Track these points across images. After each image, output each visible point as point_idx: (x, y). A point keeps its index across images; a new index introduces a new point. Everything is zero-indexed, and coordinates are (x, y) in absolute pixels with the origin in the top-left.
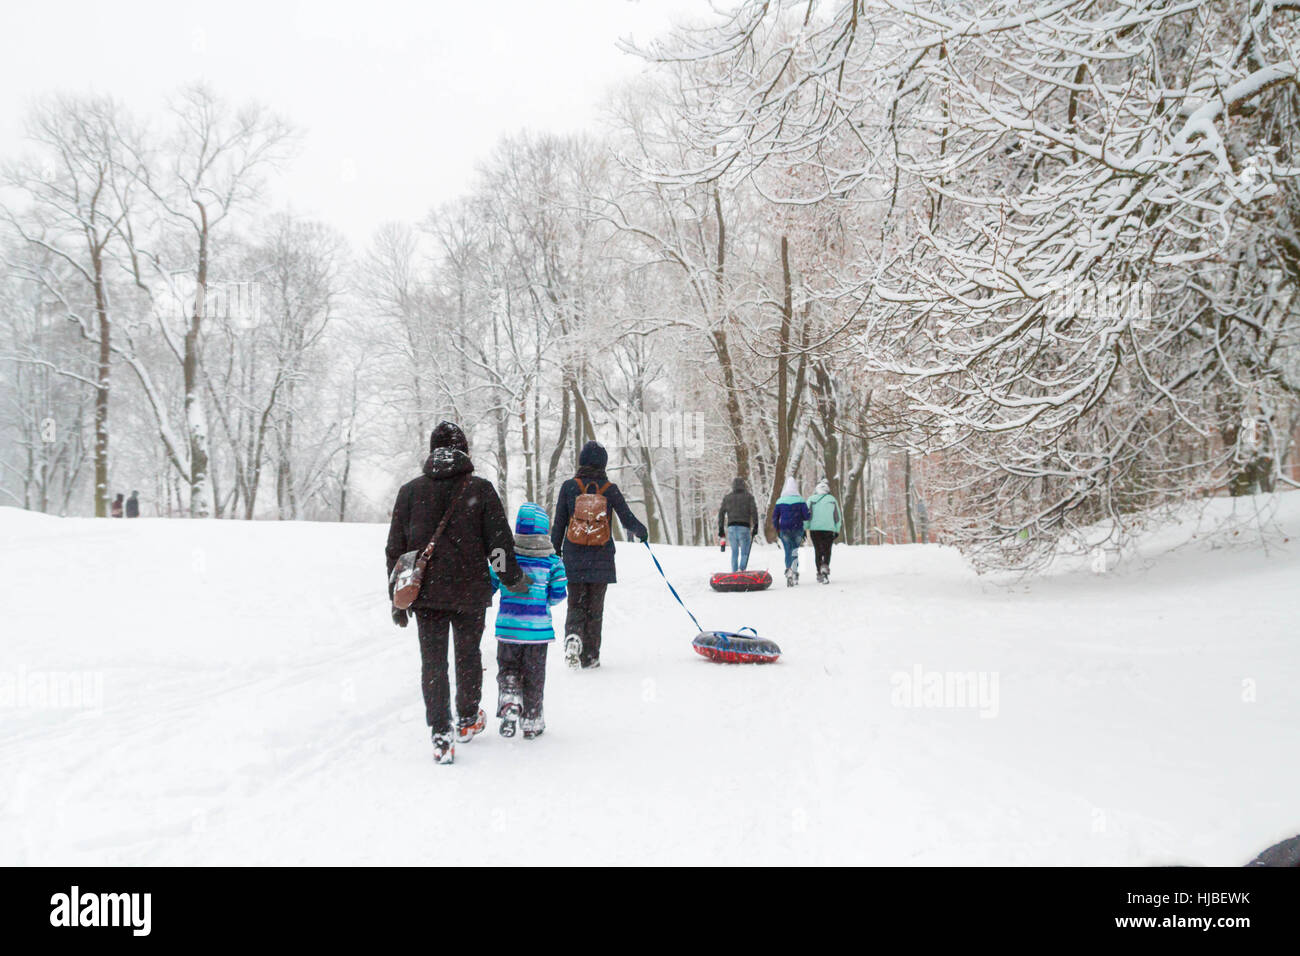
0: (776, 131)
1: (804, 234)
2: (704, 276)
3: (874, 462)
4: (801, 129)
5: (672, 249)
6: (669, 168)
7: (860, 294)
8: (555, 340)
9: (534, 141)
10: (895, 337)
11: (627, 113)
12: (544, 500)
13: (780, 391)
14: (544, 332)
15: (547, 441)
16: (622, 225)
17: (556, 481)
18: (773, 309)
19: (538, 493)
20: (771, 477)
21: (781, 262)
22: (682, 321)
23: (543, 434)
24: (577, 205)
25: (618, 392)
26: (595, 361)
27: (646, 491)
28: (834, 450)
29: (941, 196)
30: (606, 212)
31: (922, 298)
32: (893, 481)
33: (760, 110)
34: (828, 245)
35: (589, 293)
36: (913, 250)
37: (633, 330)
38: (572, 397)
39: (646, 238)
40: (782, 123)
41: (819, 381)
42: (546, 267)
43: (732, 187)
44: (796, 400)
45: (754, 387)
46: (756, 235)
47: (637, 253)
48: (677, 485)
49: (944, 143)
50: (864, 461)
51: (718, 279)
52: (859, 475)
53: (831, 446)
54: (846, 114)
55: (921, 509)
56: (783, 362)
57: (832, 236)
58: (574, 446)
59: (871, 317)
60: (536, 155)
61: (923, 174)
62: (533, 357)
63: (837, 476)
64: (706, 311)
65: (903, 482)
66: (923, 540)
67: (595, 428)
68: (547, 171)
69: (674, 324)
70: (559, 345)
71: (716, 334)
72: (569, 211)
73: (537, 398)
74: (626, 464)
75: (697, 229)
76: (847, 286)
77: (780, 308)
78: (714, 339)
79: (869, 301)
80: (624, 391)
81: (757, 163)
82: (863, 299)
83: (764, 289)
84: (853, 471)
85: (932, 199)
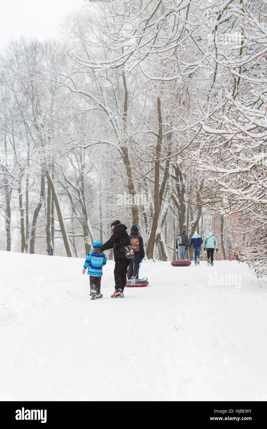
0: (153, 41)
1: (169, 96)
2: (117, 117)
3: (205, 217)
4: (166, 40)
5: (100, 103)
6: (96, 59)
7: (196, 129)
8: (37, 150)
9: (28, 43)
10: (214, 152)
11: (77, 30)
12: (30, 234)
13: (155, 179)
14: (32, 146)
15: (32, 203)
16: (74, 89)
17: (37, 224)
18: (152, 135)
19: (27, 231)
20: (150, 225)
21: (157, 111)
22: (104, 141)
23: (30, 199)
24: (50, 78)
25: (71, 179)
26: (59, 161)
27: (84, 230)
28: (184, 211)
29: (239, 78)
30: (65, 83)
31: (227, 132)
32: (214, 227)
33: (144, 29)
34: (182, 101)
35: (56, 126)
36: (224, 106)
37: (78, 146)
38: (46, 180)
39: (86, 97)
40: (156, 37)
41: (176, 174)
42: (33, 110)
43: (130, 70)
44: (164, 184)
45: (143, 176)
46: (145, 97)
47: (81, 105)
48: (101, 228)
49: (241, 49)
50: (199, 216)
51: (124, 119)
52: (197, 223)
53: (182, 209)
54: (190, 32)
55: (229, 241)
56: (157, 164)
57: (184, 98)
58: (46, 206)
59: (202, 141)
60: (29, 51)
61: (229, 66)
62: (25, 158)
63: (185, 224)
64: (117, 136)
65: (220, 227)
66: (230, 259)
67: (58, 197)
68: (34, 58)
69: (100, 143)
70: (39, 152)
71: (122, 148)
72: (46, 81)
73: (27, 180)
74: (74, 216)
75: (113, 93)
76: (190, 124)
77: (156, 135)
78: (121, 151)
79: (201, 132)
80: (74, 177)
81: (143, 58)
82: (198, 131)
83: (148, 125)
84: (193, 222)
85: (235, 79)
